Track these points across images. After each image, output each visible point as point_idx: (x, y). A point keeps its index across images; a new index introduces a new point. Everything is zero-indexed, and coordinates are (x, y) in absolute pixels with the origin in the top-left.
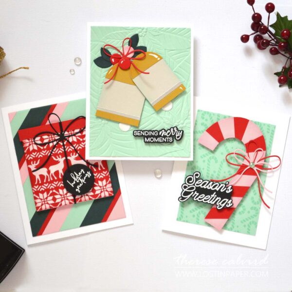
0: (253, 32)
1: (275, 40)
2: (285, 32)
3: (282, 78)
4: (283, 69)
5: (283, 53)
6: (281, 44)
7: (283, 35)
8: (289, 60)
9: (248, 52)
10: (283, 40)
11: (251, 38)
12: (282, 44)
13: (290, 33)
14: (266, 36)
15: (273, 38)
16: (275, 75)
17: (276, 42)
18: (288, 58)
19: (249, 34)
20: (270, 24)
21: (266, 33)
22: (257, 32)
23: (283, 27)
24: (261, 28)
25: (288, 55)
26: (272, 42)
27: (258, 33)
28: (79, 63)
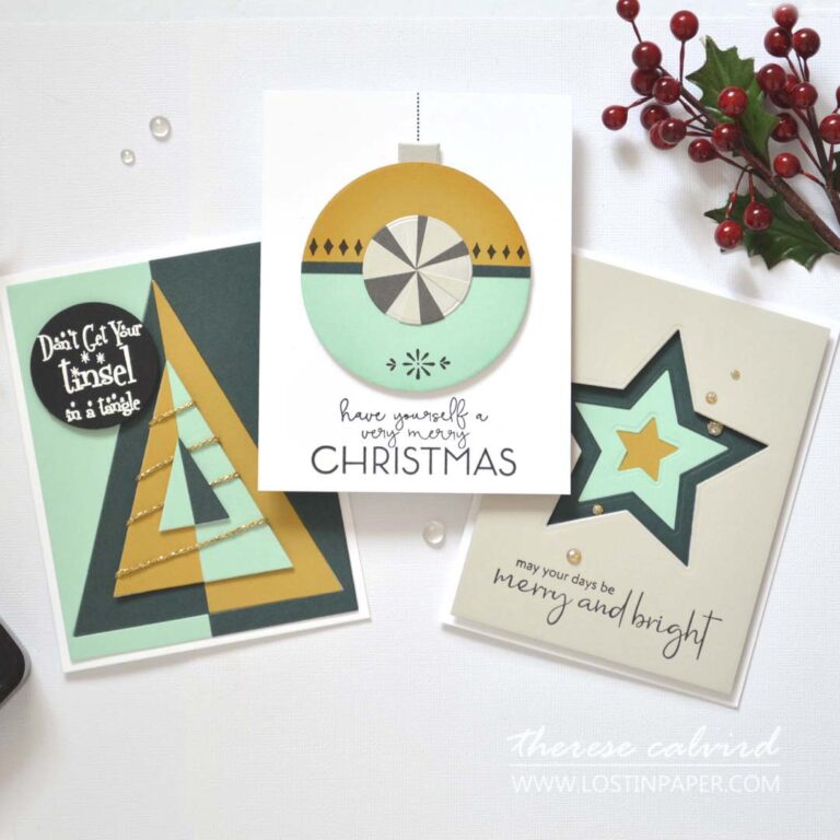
0: (639, 97)
1: (703, 119)
2: (731, 94)
3: (727, 229)
4: (729, 202)
5: (729, 155)
6: (719, 131)
7: (723, 103)
8: (746, 174)
9: (626, 155)
10: (725, 117)
11: (634, 115)
12: (724, 131)
13: (745, 96)
14: (676, 108)
15: (697, 113)
16: (708, 219)
17: (706, 125)
18: (744, 170)
19: (626, 105)
20: (686, 73)
21: (676, 98)
22: (650, 96)
23: (726, 79)
24: (660, 87)
25: (741, 161)
26: (696, 123)
27: (653, 100)
28: (163, 134)
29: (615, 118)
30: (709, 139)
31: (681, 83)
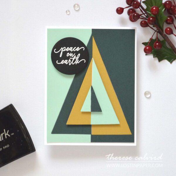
29: (120, 11)
30: (146, 21)
31: (140, 3)
